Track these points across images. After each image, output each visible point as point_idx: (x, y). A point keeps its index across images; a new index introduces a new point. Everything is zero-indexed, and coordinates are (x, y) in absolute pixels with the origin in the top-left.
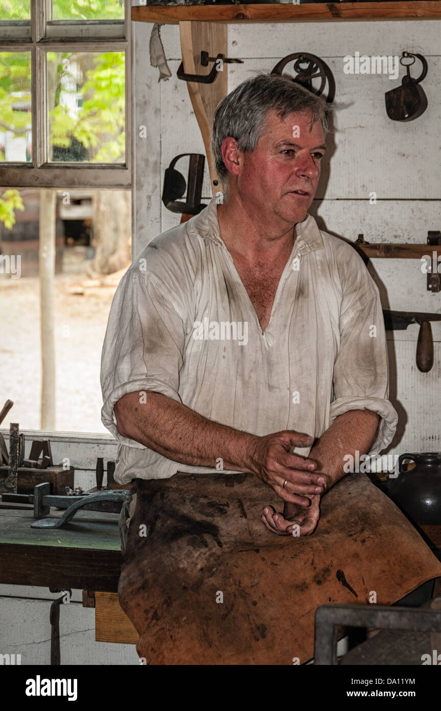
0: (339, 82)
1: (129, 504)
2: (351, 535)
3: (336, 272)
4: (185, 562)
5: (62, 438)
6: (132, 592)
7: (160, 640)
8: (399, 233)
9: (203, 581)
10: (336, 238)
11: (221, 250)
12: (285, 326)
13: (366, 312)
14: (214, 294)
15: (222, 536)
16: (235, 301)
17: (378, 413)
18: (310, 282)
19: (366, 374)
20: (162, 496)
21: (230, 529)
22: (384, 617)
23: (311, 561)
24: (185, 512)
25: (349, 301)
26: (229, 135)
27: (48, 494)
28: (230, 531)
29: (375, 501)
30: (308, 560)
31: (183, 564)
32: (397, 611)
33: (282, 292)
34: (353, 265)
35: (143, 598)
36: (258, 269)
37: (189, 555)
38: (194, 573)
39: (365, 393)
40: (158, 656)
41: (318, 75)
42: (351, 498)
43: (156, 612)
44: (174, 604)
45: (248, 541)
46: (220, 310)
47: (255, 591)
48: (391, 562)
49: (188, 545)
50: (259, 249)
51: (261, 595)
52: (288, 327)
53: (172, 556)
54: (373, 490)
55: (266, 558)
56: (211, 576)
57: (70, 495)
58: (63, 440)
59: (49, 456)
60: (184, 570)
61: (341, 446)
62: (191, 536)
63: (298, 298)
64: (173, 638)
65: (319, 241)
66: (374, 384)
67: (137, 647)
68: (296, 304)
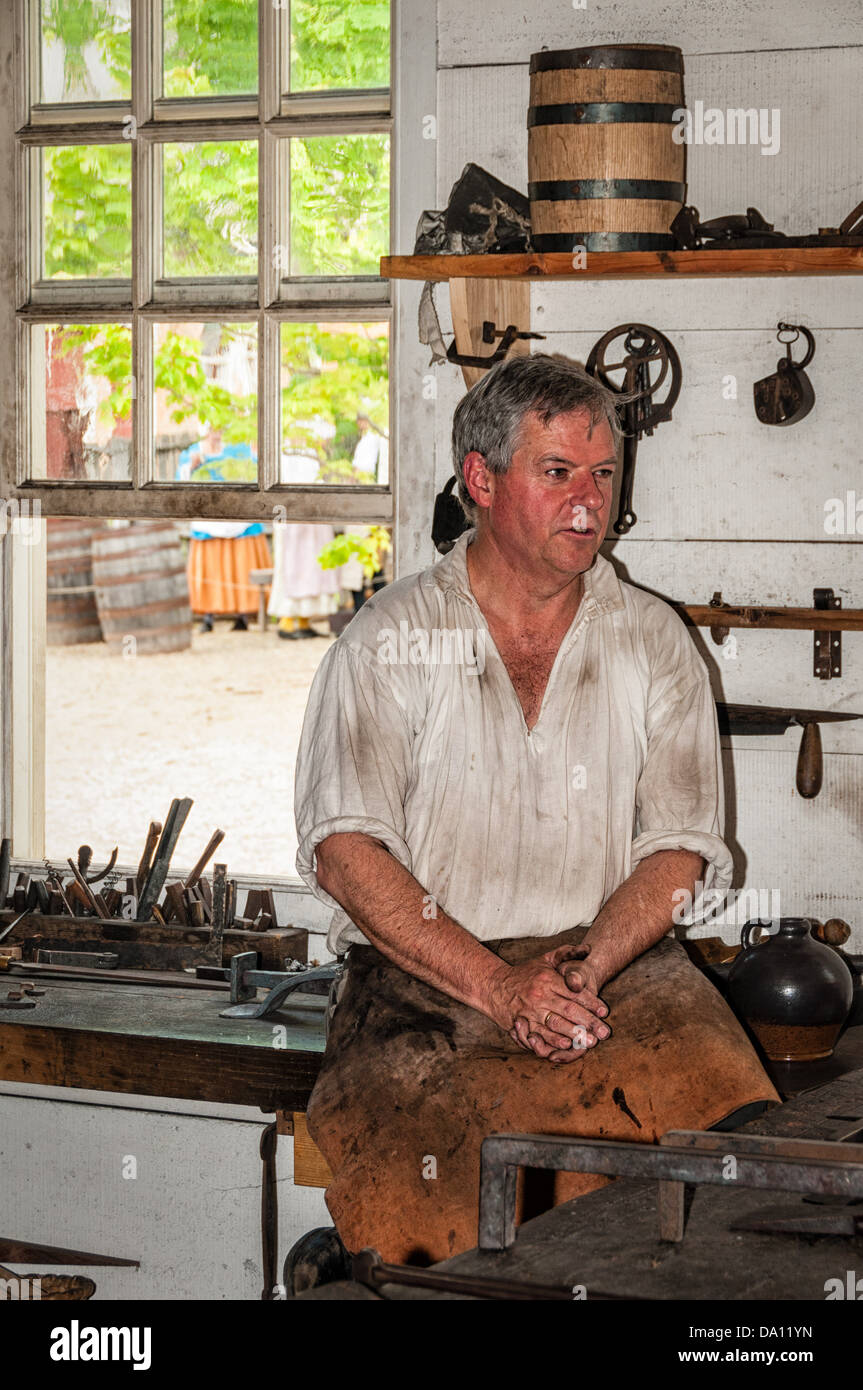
0: (690, 368)
1: (337, 984)
2: (640, 1040)
3: (640, 646)
4: (402, 1071)
5: (291, 886)
6: (324, 1113)
7: (358, 1184)
8: (775, 590)
9: (424, 1099)
10: (645, 593)
11: (471, 611)
12: (562, 724)
13: (686, 703)
14: (457, 674)
15: (459, 1036)
16: (489, 686)
17: (701, 854)
18: (602, 660)
19: (684, 796)
20: (380, 974)
21: (471, 1026)
22: (576, 1155)
23: (577, 1074)
24: (410, 998)
25: (660, 689)
26: (472, 449)
27: (253, 969)
28: (472, 1029)
29: (684, 988)
30: (574, 1072)
31: (399, 1073)
32: (595, 1147)
33: (559, 673)
34: (669, 633)
35: (340, 1121)
36: (525, 639)
37: (407, 1061)
38: (413, 1087)
39: (683, 824)
40: (353, 1207)
41: (657, 358)
42: (648, 984)
43: (355, 1144)
44: (381, 1132)
45: (496, 1045)
46: (468, 701)
47: (496, 1115)
48: (693, 1079)
49: (407, 1046)
50: (526, 610)
51: (504, 1121)
52: (565, 727)
53: (384, 1062)
54: (686, 972)
55: (515, 1068)
56: (437, 1091)
57: (292, 971)
58: (293, 889)
59: (270, 913)
60: (399, 1082)
61: (642, 905)
62: (414, 1033)
63: (583, 683)
64: (377, 1181)
65: (618, 599)
66: (696, 810)
67: (326, 1192)
68: (579, 693)
